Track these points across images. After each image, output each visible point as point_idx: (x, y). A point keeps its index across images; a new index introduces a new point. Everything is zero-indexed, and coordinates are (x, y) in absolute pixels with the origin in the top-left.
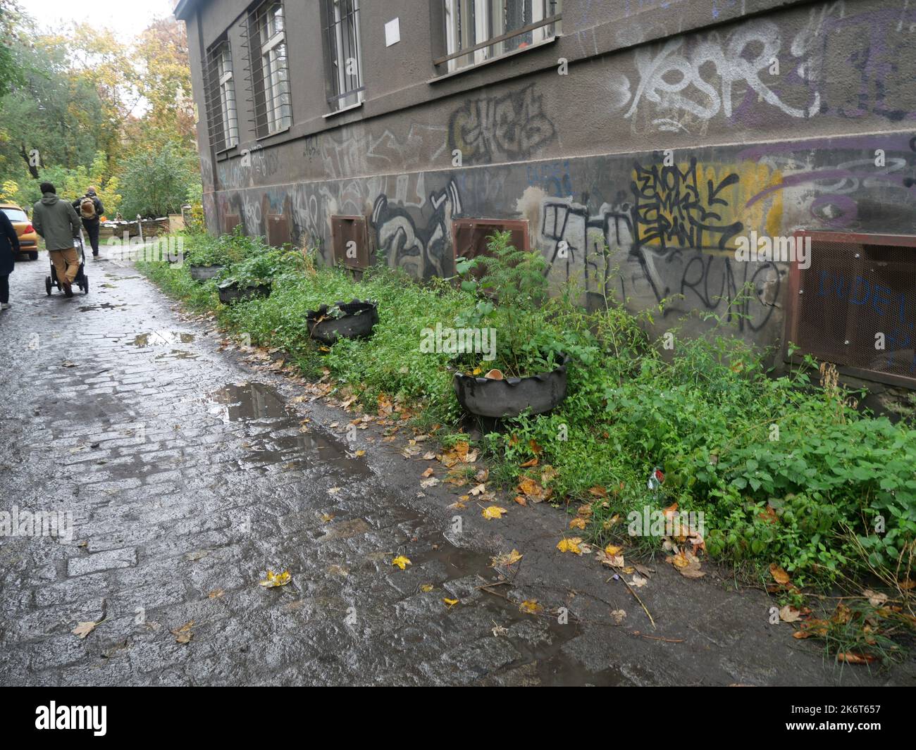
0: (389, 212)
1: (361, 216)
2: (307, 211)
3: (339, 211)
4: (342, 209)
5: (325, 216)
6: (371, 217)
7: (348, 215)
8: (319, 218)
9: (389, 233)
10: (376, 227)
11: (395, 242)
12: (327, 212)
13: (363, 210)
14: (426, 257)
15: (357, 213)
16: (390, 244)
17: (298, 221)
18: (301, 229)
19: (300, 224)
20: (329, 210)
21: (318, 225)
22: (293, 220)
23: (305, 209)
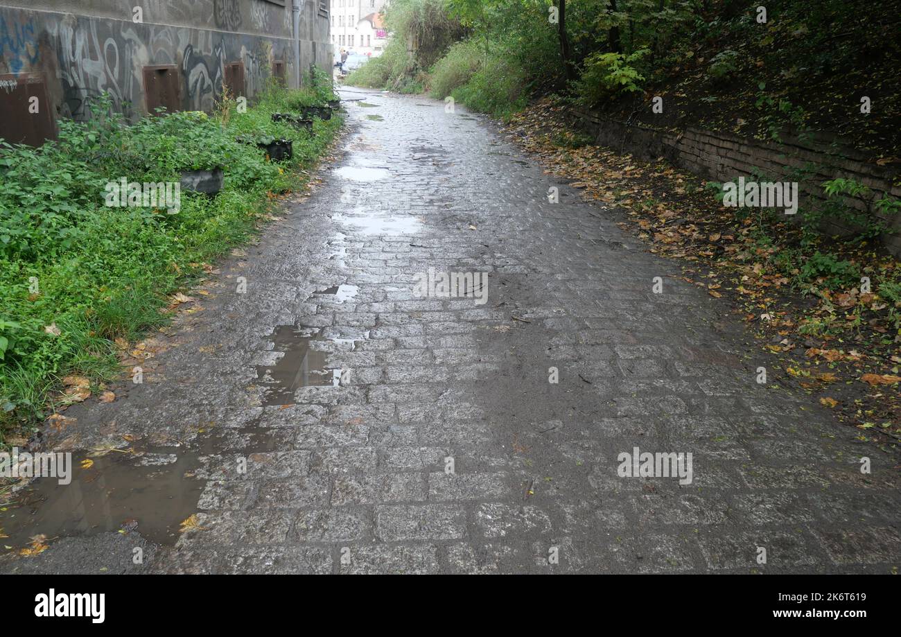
0: (195, 60)
1: (173, 64)
2: (100, 61)
3: (151, 61)
4: (154, 58)
5: (133, 68)
6: (182, 65)
7: (161, 65)
8: (122, 72)
9: (195, 78)
10: (185, 74)
11: (198, 85)
12: (136, 64)
13: (175, 59)
14: (214, 92)
15: (170, 62)
16: (196, 86)
17: (76, 78)
18: (84, 94)
19: (82, 85)
20: (138, 60)
21: (121, 82)
22: (65, 82)
23: (94, 58)
